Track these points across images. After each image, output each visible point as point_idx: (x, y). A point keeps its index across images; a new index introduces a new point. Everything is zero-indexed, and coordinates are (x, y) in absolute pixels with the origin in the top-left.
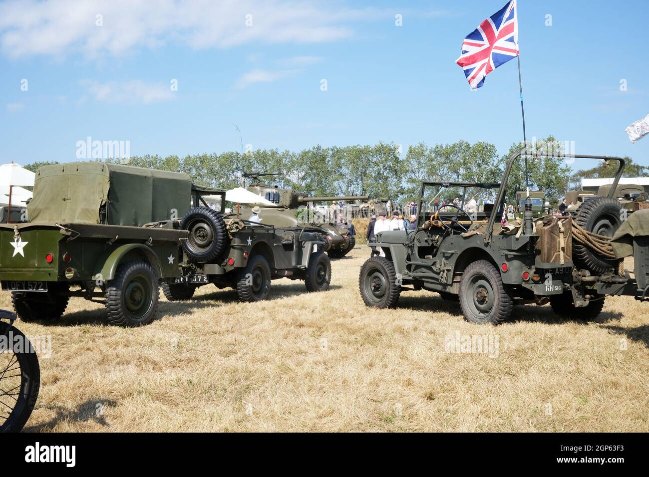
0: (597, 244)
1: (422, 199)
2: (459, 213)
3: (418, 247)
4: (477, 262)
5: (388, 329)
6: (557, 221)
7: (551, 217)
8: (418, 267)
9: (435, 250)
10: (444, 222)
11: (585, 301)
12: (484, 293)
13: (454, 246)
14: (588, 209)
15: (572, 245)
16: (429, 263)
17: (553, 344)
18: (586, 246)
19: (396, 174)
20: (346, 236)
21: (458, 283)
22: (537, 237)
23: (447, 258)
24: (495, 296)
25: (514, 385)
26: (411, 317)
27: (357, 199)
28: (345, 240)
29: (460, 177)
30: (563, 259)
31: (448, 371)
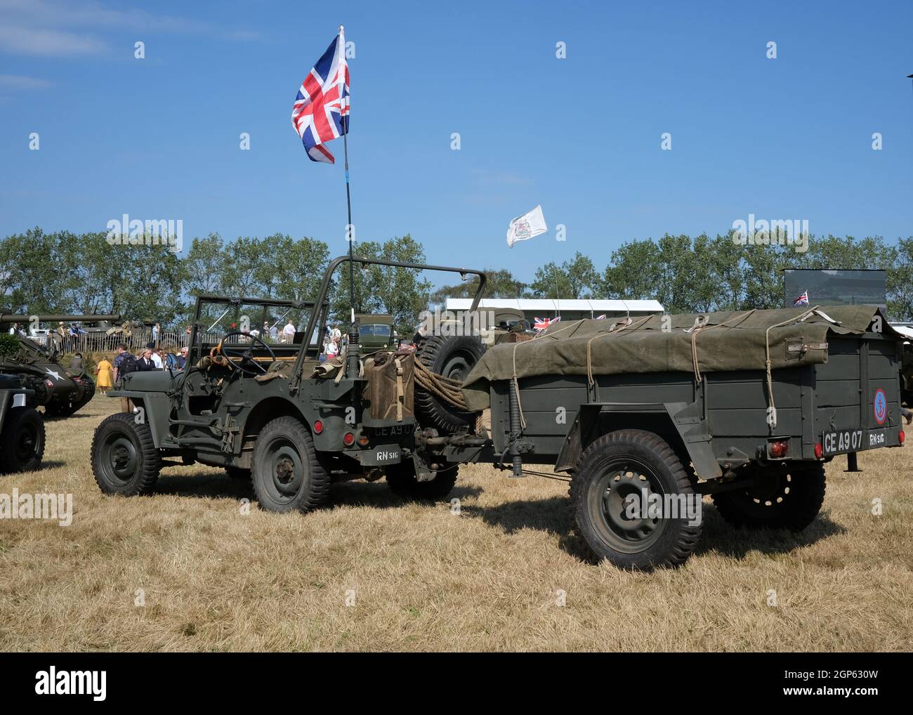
0: (448, 392)
1: (197, 322)
2: (256, 345)
3: (190, 397)
4: (278, 419)
5: (133, 530)
6: (394, 359)
7: (385, 353)
8: (188, 428)
9: (217, 401)
10: (231, 358)
11: (431, 472)
12: (289, 465)
13: (244, 395)
14: (436, 342)
15: (415, 393)
16: (205, 422)
17: (383, 536)
18: (433, 394)
19: (171, 281)
20: (78, 381)
21: (250, 452)
22: (365, 382)
23: (234, 414)
24: (305, 469)
25: (321, 601)
26: (175, 507)
27: (104, 320)
28: (77, 386)
29: (273, 289)
30: (401, 414)
31: (222, 589)
